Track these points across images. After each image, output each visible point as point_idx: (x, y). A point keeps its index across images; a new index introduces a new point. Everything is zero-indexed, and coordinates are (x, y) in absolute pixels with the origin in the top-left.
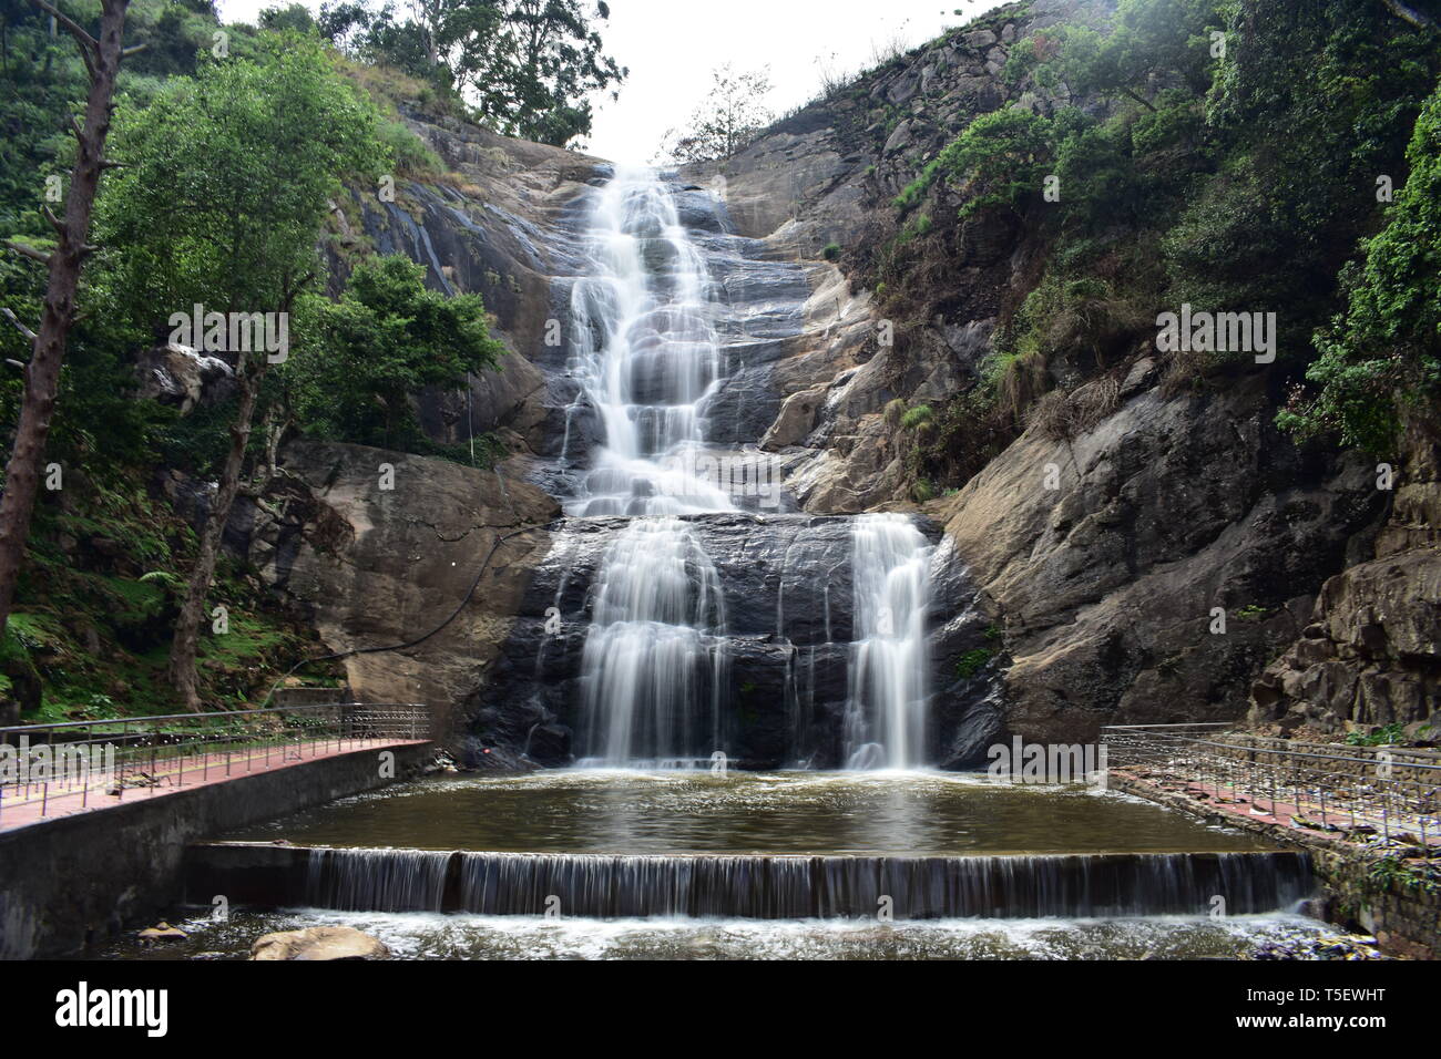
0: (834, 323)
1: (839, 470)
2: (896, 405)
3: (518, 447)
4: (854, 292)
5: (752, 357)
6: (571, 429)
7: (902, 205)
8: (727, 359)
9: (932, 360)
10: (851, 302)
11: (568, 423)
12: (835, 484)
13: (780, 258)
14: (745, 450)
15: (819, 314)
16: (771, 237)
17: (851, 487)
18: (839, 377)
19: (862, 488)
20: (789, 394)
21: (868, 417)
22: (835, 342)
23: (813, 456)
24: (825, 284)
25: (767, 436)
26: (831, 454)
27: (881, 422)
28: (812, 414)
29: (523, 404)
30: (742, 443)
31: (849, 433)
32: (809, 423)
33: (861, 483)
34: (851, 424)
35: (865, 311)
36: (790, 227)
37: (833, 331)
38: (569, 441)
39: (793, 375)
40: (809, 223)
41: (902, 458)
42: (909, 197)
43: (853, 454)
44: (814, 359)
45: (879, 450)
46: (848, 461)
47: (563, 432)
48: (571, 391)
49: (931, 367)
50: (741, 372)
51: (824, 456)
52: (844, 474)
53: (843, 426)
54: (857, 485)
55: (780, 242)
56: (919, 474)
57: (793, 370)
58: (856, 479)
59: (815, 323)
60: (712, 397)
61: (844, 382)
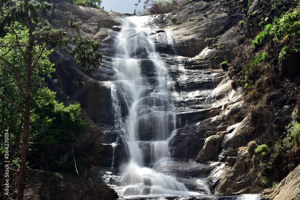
0: (227, 102)
1: (229, 172)
2: (253, 144)
3: (93, 162)
4: (234, 86)
5: (191, 118)
6: (115, 155)
7: (255, 44)
8: (180, 119)
9: (268, 123)
10: (233, 92)
11: (114, 152)
12: (228, 179)
13: (201, 68)
14: (190, 161)
15: (220, 97)
16: (197, 57)
17: (235, 180)
18: (229, 129)
19: (239, 180)
20: (208, 136)
21: (241, 149)
22: (227, 112)
23: (219, 165)
24: (222, 82)
25: (199, 156)
26: (226, 165)
27: (247, 151)
28: (217, 146)
29: (94, 143)
30: (188, 158)
31: (233, 156)
32: (216, 150)
33: (239, 178)
34: (234, 151)
35: (240, 96)
36: (206, 52)
37: (226, 106)
38: (115, 160)
39: (209, 127)
40: (214, 50)
41: (255, 167)
42: (259, 40)
43: (235, 165)
44: (217, 120)
45: (246, 163)
46: (233, 168)
47: (112, 156)
48: (113, 137)
49: (267, 126)
50: (187, 125)
51: (223, 165)
52: (232, 174)
53: (230, 152)
54: (237, 179)
55: (201, 60)
56: (262, 175)
57: (209, 125)
58: (237, 177)
59: (218, 102)
60: (174, 137)
61: (231, 131)
